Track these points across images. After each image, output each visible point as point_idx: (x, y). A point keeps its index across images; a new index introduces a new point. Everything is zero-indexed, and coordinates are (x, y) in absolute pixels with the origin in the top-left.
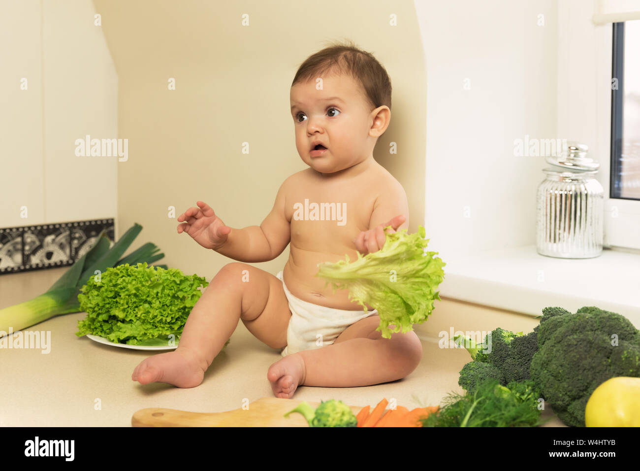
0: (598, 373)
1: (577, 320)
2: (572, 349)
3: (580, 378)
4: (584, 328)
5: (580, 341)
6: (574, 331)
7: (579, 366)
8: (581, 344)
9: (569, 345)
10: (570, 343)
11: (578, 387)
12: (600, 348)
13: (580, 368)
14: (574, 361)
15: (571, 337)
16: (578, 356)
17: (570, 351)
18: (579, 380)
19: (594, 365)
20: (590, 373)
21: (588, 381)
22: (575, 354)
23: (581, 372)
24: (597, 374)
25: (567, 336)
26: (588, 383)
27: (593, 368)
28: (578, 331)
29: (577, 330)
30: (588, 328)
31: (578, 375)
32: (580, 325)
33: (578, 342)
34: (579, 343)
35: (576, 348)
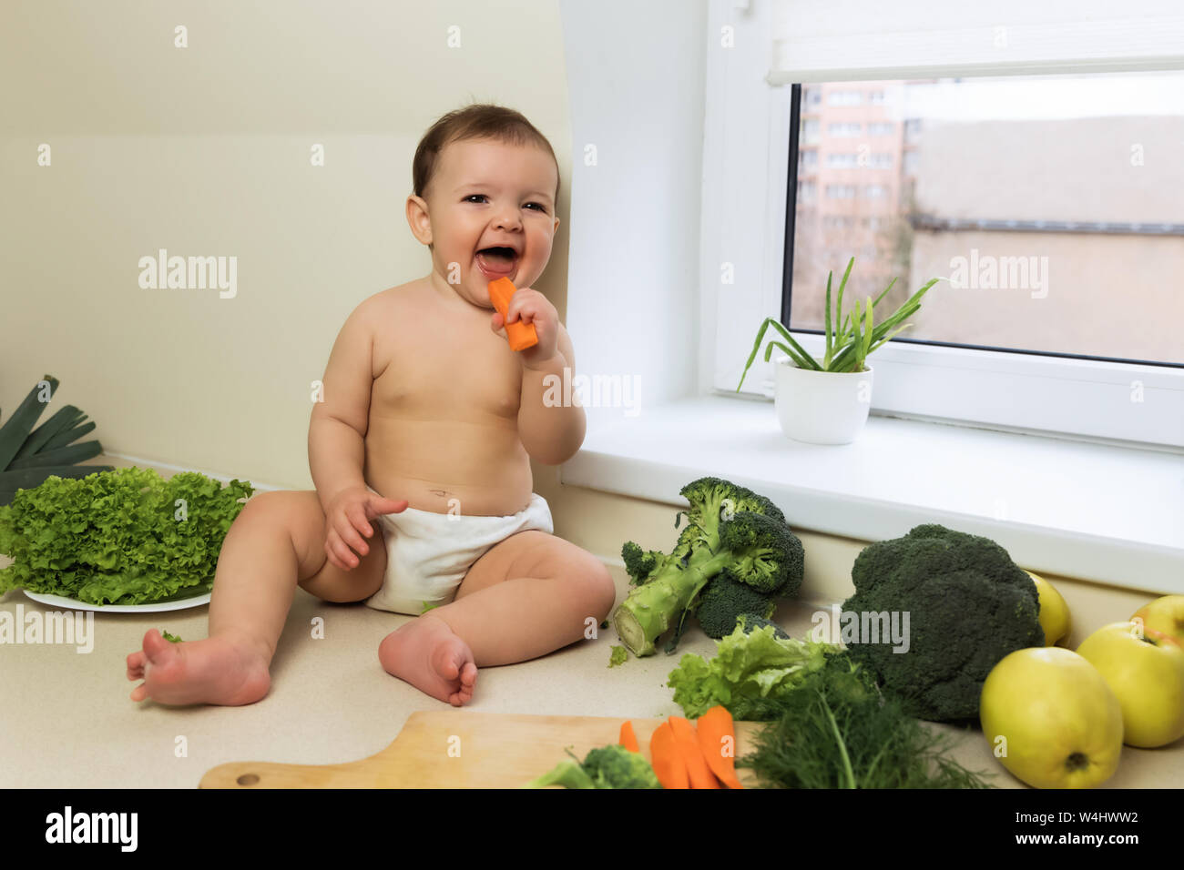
0: (982, 640)
1: (934, 552)
2: (940, 602)
3: (955, 649)
4: (949, 565)
5: (949, 589)
6: (933, 572)
7: (954, 631)
8: (952, 593)
9: (931, 596)
10: (932, 592)
11: (950, 664)
12: (981, 600)
13: (955, 633)
14: (946, 623)
15: (931, 582)
16: (953, 615)
17: (938, 607)
18: (952, 652)
19: (975, 628)
20: (970, 641)
21: (968, 655)
22: (947, 612)
23: (956, 641)
24: (980, 642)
25: (923, 580)
26: (967, 658)
27: (974, 632)
28: (940, 571)
29: (937, 570)
30: (955, 566)
31: (951, 645)
32: (941, 561)
33: (946, 590)
34: (949, 592)
35: (946, 602)
